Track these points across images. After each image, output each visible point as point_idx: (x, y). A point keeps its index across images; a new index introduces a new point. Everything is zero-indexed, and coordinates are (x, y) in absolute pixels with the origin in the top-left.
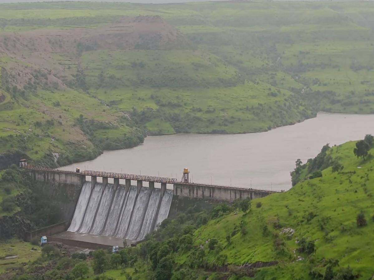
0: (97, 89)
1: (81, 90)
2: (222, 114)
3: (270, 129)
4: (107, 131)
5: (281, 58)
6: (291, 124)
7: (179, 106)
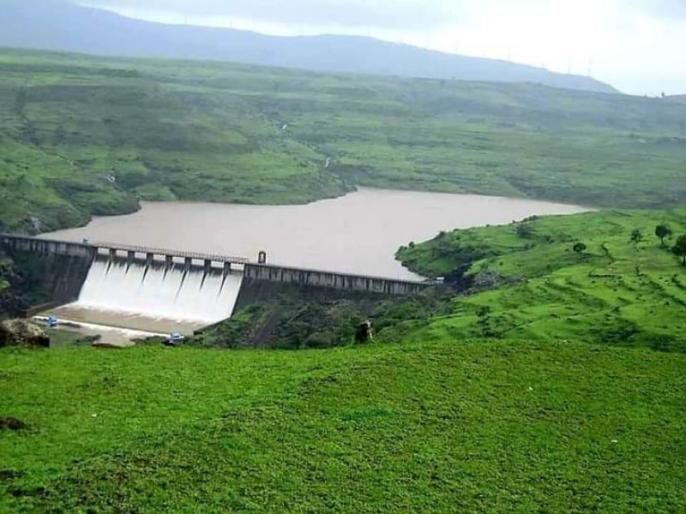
0: (55, 145)
1: (33, 146)
2: (242, 183)
3: (309, 201)
4: (94, 194)
5: (289, 125)
6: (333, 197)
7: (180, 171)
